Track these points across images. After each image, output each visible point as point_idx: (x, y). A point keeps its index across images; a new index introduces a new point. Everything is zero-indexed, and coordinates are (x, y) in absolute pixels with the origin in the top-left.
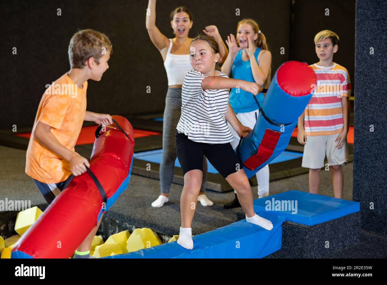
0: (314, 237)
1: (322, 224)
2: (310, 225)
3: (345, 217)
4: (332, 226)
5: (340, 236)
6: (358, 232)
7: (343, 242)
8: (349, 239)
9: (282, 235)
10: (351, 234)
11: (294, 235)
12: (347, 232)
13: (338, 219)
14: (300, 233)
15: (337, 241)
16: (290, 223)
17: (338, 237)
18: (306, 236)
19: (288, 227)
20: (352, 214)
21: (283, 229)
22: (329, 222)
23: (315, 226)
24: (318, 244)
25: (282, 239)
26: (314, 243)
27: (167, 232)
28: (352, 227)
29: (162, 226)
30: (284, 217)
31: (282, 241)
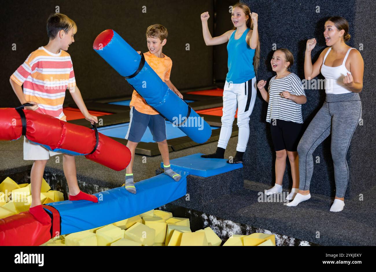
0: (209, 185)
1: (214, 176)
2: (206, 176)
3: (231, 171)
4: (222, 178)
5: (228, 184)
6: (241, 182)
7: (231, 189)
8: (235, 186)
9: (187, 185)
10: (236, 183)
11: (195, 184)
12: (233, 182)
13: (226, 173)
14: (198, 183)
15: (226, 188)
16: (192, 176)
17: (227, 185)
18: (202, 185)
19: (191, 179)
20: (237, 169)
21: (187, 181)
22: (219, 175)
23: (210, 177)
24: (212, 190)
25: (187, 187)
26: (209, 190)
27: (108, 185)
28: (237, 178)
29: (104, 181)
30: (188, 172)
31: (187, 189)
